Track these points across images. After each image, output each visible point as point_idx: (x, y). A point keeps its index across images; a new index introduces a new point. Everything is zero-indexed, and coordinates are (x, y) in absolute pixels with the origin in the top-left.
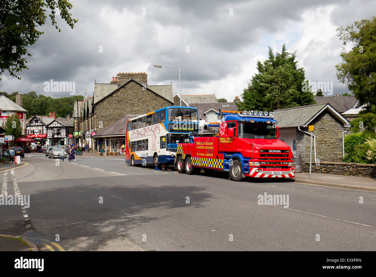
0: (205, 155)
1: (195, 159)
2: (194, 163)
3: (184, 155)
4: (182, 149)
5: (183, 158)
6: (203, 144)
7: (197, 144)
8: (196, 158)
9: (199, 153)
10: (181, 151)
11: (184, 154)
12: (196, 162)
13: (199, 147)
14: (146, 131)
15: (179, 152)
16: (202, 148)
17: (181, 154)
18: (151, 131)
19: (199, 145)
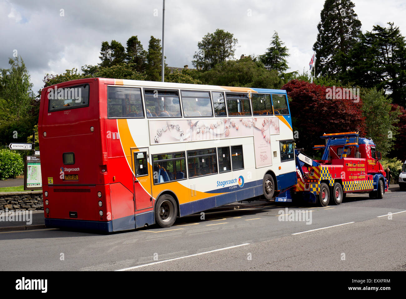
0: (358, 177)
1: (347, 184)
2: (346, 189)
3: (332, 181)
4: (329, 173)
5: (331, 184)
6: (355, 166)
7: (348, 166)
8: (348, 182)
9: (351, 176)
10: (328, 176)
11: (332, 179)
12: (348, 187)
13: (351, 170)
14: (234, 126)
15: (323, 178)
16: (355, 170)
17: (328, 180)
18: (252, 128)
19: (352, 167)
